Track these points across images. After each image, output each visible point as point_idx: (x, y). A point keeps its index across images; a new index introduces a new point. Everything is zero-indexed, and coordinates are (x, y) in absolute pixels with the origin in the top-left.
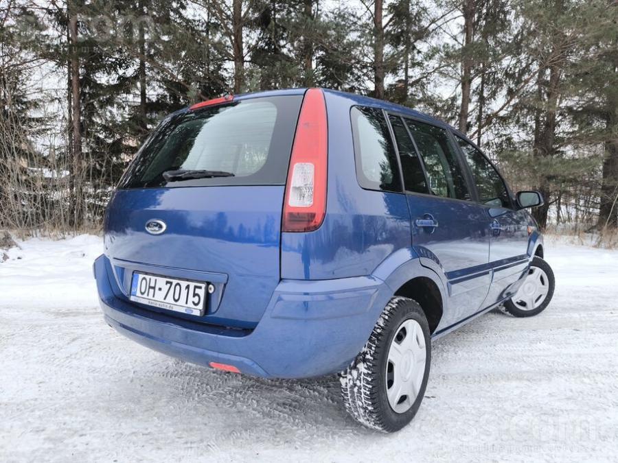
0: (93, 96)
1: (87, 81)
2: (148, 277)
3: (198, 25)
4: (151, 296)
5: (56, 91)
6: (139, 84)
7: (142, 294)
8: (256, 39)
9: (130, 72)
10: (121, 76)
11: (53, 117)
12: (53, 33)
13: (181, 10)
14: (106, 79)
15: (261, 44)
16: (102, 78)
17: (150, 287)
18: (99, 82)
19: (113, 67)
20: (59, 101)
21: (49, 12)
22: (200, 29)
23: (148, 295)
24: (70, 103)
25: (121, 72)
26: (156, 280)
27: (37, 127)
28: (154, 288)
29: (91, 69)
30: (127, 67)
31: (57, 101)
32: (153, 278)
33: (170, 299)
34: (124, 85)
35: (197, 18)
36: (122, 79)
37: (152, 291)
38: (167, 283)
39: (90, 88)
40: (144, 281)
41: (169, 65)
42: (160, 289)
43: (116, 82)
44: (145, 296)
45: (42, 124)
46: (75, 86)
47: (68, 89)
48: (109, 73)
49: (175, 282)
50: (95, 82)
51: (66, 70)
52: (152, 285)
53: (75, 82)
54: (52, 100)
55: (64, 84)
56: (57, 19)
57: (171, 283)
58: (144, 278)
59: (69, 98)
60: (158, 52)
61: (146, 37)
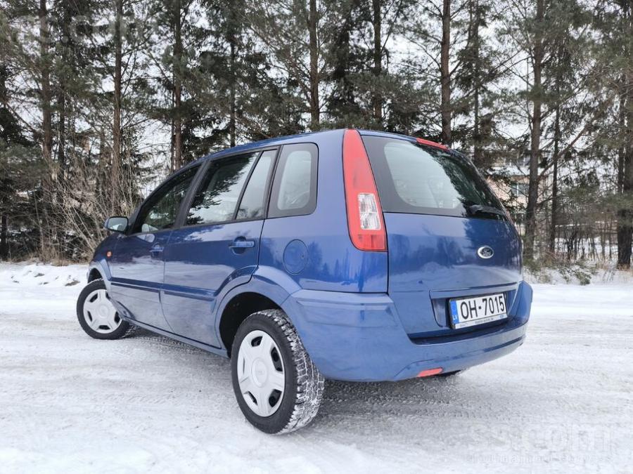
0: (190, 148)
1: (187, 135)
2: (466, 301)
3: (281, 82)
4: (474, 317)
5: (162, 145)
6: (229, 137)
7: (466, 318)
8: (331, 91)
9: (222, 126)
10: (215, 130)
11: (158, 167)
12: (162, 98)
13: (266, 71)
14: (203, 133)
15: (336, 95)
16: (200, 133)
17: (471, 309)
18: (196, 136)
19: (208, 123)
20: (165, 154)
21: (159, 79)
22: (283, 85)
23: (472, 317)
24: (173, 154)
25: (215, 126)
26: (475, 302)
27: (146, 175)
28: (475, 309)
29: (191, 126)
30: (220, 122)
31: (163, 153)
32: (472, 300)
33: (489, 313)
34: (217, 136)
35: (280, 76)
36: (216, 132)
37: (473, 312)
38: (484, 300)
39: (189, 141)
40: (464, 306)
41: (255, 119)
42: (480, 308)
43: (210, 135)
44: (469, 318)
45: (150, 173)
46: (177, 141)
47: (172, 143)
48: (205, 128)
49: (488, 298)
50: (193, 136)
51: (170, 127)
52: (473, 306)
53: (177, 137)
54: (159, 152)
55: (168, 139)
56: (164, 85)
57: (486, 300)
58: (464, 303)
59: (172, 151)
60: (246, 107)
61: (236, 96)
